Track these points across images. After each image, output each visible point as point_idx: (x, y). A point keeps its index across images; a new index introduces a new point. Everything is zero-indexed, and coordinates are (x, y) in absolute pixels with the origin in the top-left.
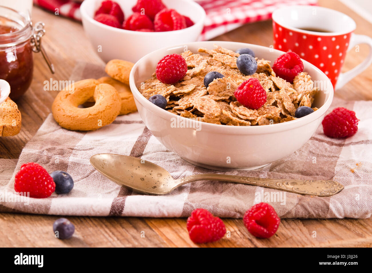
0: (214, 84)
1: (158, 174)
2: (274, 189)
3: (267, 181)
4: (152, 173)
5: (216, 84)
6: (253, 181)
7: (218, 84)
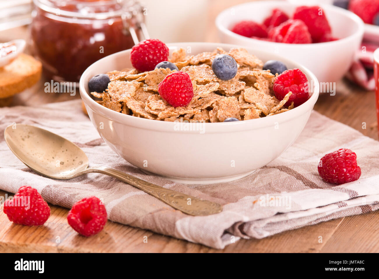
0: (154, 74)
1: (80, 162)
2: (155, 197)
3: (155, 188)
4: (76, 159)
5: (157, 74)
6: (140, 185)
7: (158, 73)
